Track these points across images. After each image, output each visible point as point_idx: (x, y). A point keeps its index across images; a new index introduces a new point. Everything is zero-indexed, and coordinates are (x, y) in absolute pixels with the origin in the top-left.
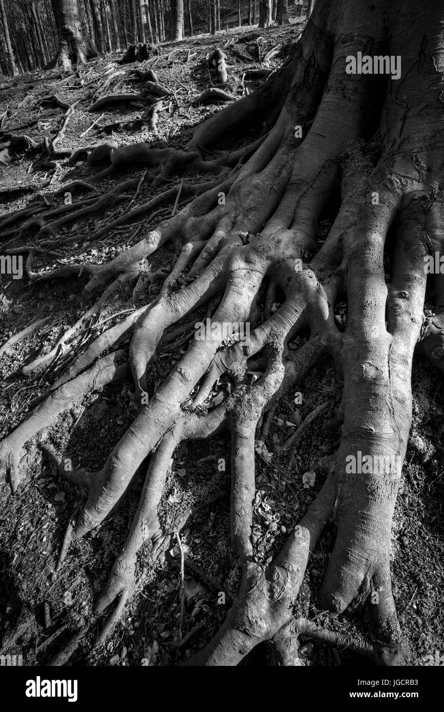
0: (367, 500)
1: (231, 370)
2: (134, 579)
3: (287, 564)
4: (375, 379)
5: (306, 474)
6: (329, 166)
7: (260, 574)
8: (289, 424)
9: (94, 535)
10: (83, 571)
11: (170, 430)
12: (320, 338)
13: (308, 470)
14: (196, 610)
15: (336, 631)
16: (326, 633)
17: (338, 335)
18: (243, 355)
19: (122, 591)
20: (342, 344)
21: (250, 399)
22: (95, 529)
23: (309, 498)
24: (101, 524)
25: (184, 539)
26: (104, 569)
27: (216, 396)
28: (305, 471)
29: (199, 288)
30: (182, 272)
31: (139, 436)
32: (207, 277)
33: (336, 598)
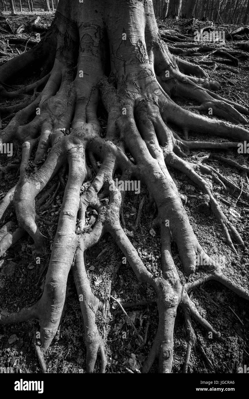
0: (182, 224)
1: (92, 203)
2: (101, 337)
3: (169, 268)
4: (161, 177)
5: (150, 231)
6: (95, 90)
7: (162, 280)
8: (132, 214)
9: (58, 338)
10: (65, 361)
11: (78, 247)
12: (128, 171)
13: (150, 229)
14: (141, 321)
15: (198, 279)
16: (196, 282)
17: (135, 166)
18: (95, 192)
19: (100, 348)
20: (139, 170)
21: (111, 211)
22: (57, 334)
23: (158, 239)
24: (58, 329)
25: (116, 296)
26: (79, 349)
27: (90, 220)
28: (149, 230)
29: (51, 165)
30: (29, 160)
31: (62, 260)
32: (53, 157)
33: (191, 267)
